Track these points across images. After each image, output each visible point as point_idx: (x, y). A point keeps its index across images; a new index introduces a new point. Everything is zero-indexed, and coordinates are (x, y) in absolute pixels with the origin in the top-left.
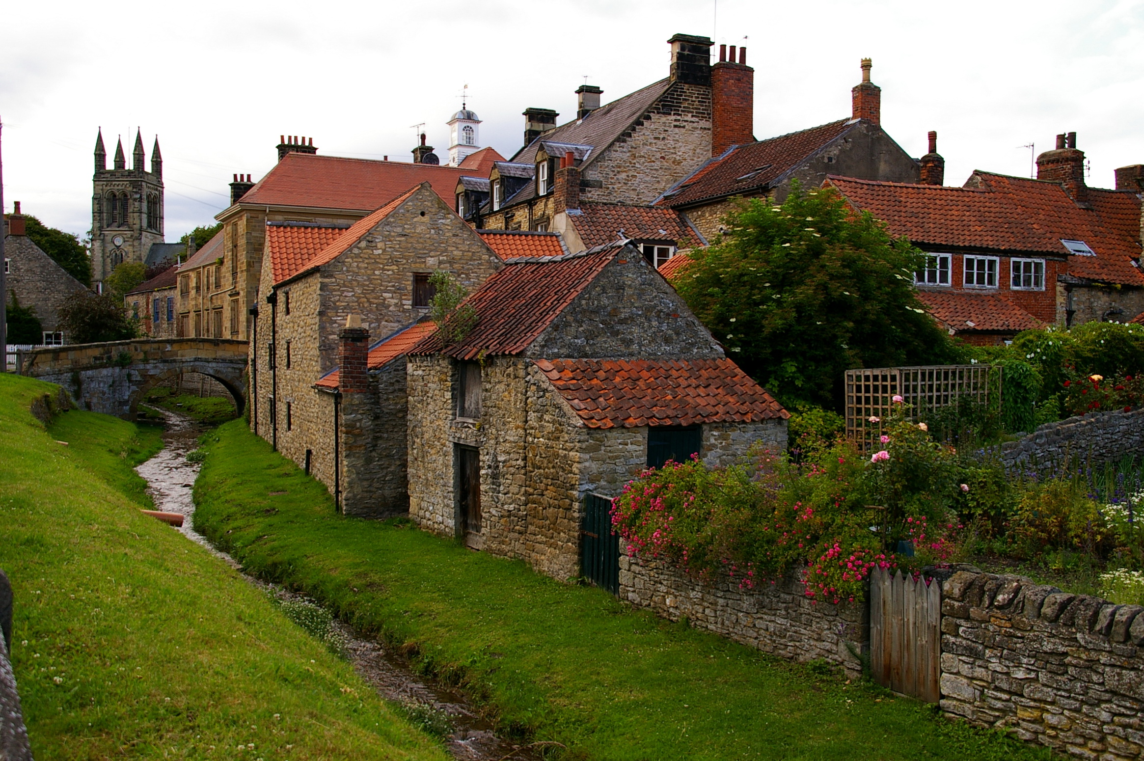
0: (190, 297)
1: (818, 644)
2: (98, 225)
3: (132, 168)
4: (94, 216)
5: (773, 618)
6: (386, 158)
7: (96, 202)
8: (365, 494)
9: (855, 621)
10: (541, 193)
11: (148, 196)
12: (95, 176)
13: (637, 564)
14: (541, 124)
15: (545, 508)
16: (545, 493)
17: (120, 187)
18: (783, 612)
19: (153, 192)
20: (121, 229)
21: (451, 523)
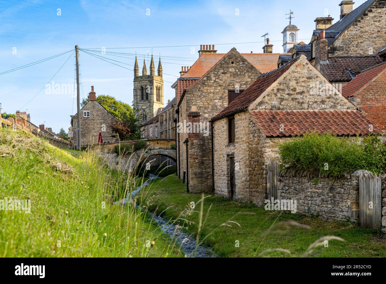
0: (164, 125)
1: (341, 213)
2: (135, 101)
3: (149, 74)
4: (134, 97)
5: (327, 205)
6: (252, 52)
7: (135, 91)
8: (199, 184)
9: (353, 200)
10: (314, 57)
11: (157, 87)
12: (134, 79)
13: (283, 192)
14: (324, 25)
15: (255, 176)
16: (255, 169)
17: (144, 84)
18: (330, 202)
19: (159, 84)
20: (145, 102)
21: (226, 190)
